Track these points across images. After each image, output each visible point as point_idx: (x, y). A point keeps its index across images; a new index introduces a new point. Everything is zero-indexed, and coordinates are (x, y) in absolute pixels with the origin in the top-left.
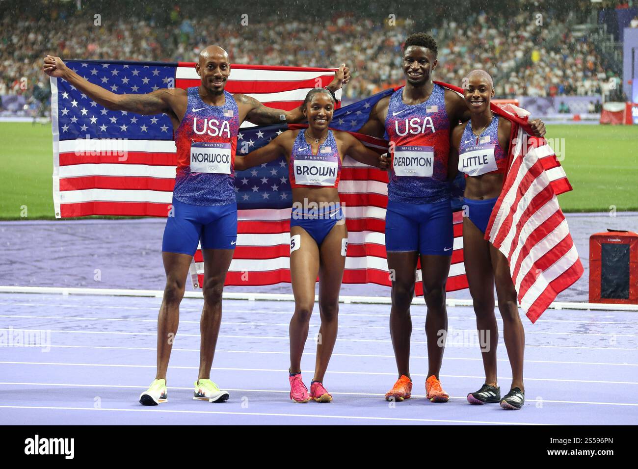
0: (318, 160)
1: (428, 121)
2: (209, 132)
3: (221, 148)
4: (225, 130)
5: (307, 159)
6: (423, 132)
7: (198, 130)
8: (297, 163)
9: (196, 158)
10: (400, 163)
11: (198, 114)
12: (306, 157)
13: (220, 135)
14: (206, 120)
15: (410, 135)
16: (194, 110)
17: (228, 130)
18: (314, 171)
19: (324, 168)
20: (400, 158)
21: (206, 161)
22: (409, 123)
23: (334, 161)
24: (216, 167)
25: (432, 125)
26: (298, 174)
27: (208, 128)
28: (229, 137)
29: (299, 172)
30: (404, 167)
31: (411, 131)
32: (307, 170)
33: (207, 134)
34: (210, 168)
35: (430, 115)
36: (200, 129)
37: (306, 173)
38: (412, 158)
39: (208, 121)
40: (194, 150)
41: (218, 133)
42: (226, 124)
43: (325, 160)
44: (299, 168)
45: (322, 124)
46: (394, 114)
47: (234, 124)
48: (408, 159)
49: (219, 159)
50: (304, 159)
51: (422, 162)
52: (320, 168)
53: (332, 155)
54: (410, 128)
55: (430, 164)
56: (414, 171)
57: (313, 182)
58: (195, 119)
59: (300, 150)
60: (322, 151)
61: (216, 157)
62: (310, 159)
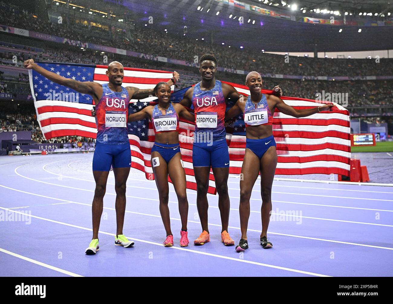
0: (166, 117)
1: (214, 99)
2: (115, 105)
3: (122, 114)
5: (160, 118)
6: (211, 105)
7: (109, 105)
8: (155, 120)
9: (108, 119)
10: (200, 121)
11: (109, 96)
12: (160, 117)
13: (121, 107)
15: (204, 106)
16: (106, 94)
17: (124, 104)
18: (164, 123)
19: (170, 121)
20: (199, 118)
21: (114, 121)
22: (204, 100)
23: (174, 117)
24: (119, 124)
25: (216, 101)
26: (156, 126)
27: (114, 103)
28: (125, 108)
29: (157, 125)
30: (202, 123)
31: (205, 104)
32: (161, 123)
33: (113, 106)
34: (116, 125)
35: (215, 96)
36: (110, 104)
37: (160, 125)
38: (206, 118)
39: (114, 100)
40: (107, 115)
41: (119, 106)
42: (123, 101)
43: (170, 117)
44: (157, 123)
45: (166, 100)
46: (196, 96)
47: (127, 101)
48: (204, 119)
50: (159, 118)
51: (211, 120)
52: (168, 121)
53: (173, 114)
54: (204, 102)
55: (215, 121)
56: (207, 125)
57: (165, 129)
58: (107, 99)
59: (156, 114)
60: (168, 113)
61: (119, 119)
62: (162, 118)
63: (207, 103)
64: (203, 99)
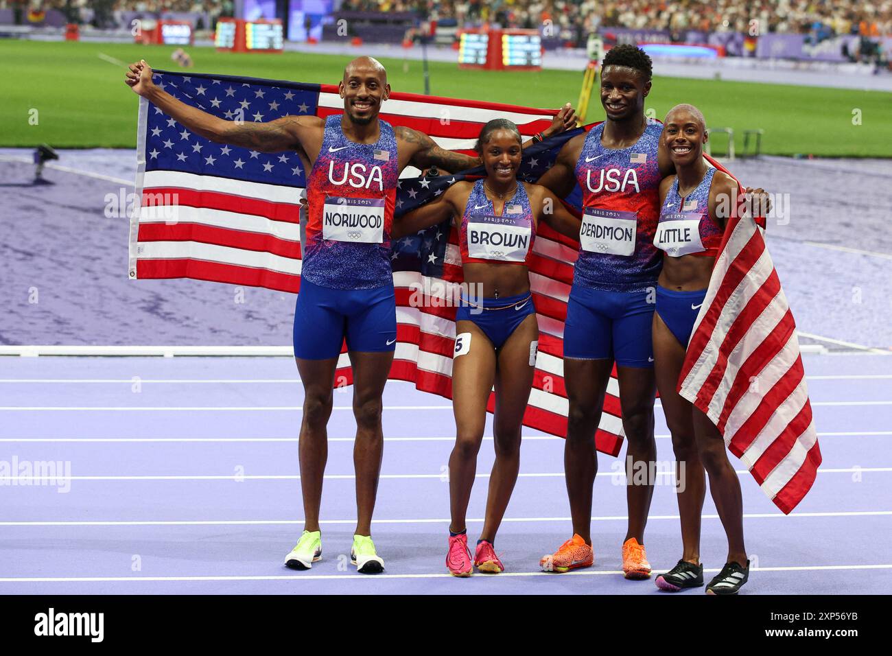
0: (503, 224)
1: (631, 174)
2: (351, 181)
3: (369, 205)
4: (375, 179)
5: (487, 222)
6: (623, 190)
7: (336, 179)
8: (471, 226)
9: (330, 219)
10: (589, 233)
11: (337, 154)
12: (485, 219)
13: (367, 187)
14: (347, 164)
15: (604, 192)
16: (331, 150)
17: (380, 180)
18: (496, 239)
19: (511, 235)
20: (589, 225)
21: (345, 224)
22: (605, 175)
23: (527, 227)
24: (358, 234)
25: (635, 182)
26: (473, 242)
27: (350, 176)
28: (381, 189)
29: (475, 240)
30: (593, 239)
31: (607, 187)
32: (486, 238)
33: (347, 184)
34: (350, 235)
35: (635, 166)
36: (338, 177)
37: (484, 242)
38: (605, 227)
39: (350, 166)
40: (328, 209)
41: (365, 184)
42: (377, 171)
43: (513, 224)
44: (474, 234)
45: (505, 175)
46: (588, 160)
47: (391, 172)
48: (599, 228)
49: (364, 222)
50: (483, 221)
51: (619, 234)
52: (506, 234)
53: (524, 216)
54: (606, 182)
55: (630, 237)
56: (606, 247)
57: (495, 255)
58: (332, 163)
59: (476, 208)
60: (509, 211)
61: (359, 220)
62: (491, 222)
64: (603, 171)
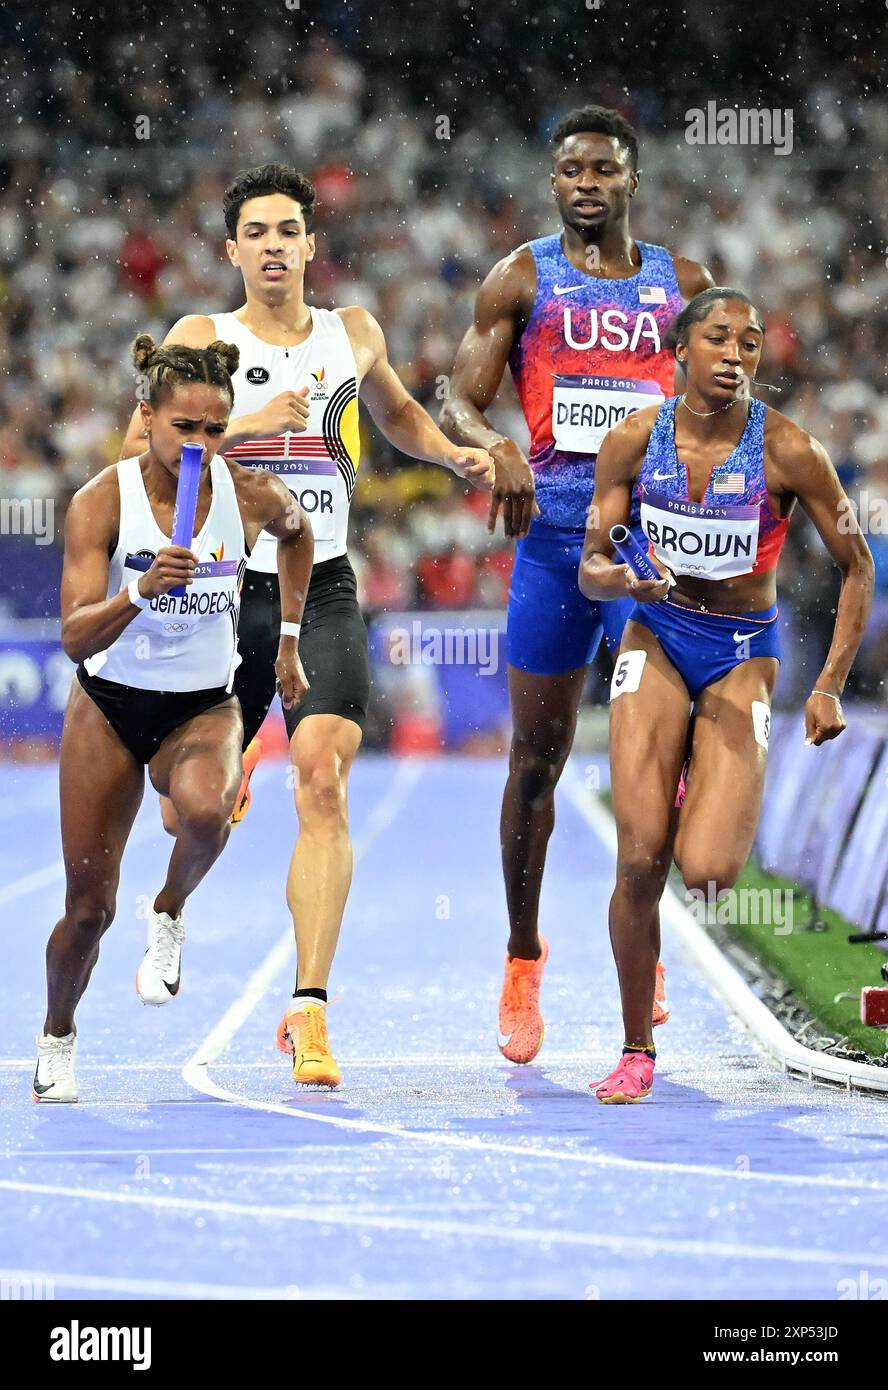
6: (633, 348)
19: (718, 536)
31: (604, 341)
37: (669, 545)
44: (653, 528)
46: (558, 292)
53: (746, 498)
57: (688, 571)
59: (657, 476)
63: (615, 338)
64: (594, 312)
